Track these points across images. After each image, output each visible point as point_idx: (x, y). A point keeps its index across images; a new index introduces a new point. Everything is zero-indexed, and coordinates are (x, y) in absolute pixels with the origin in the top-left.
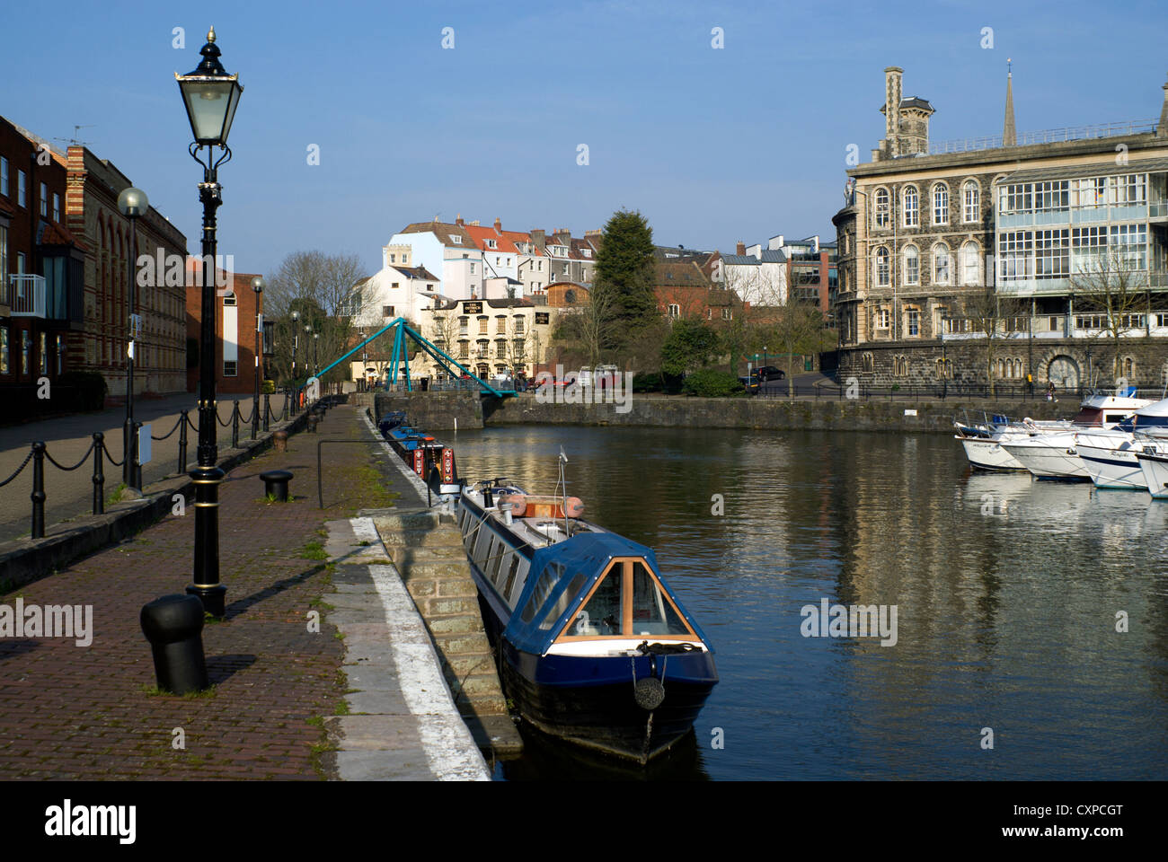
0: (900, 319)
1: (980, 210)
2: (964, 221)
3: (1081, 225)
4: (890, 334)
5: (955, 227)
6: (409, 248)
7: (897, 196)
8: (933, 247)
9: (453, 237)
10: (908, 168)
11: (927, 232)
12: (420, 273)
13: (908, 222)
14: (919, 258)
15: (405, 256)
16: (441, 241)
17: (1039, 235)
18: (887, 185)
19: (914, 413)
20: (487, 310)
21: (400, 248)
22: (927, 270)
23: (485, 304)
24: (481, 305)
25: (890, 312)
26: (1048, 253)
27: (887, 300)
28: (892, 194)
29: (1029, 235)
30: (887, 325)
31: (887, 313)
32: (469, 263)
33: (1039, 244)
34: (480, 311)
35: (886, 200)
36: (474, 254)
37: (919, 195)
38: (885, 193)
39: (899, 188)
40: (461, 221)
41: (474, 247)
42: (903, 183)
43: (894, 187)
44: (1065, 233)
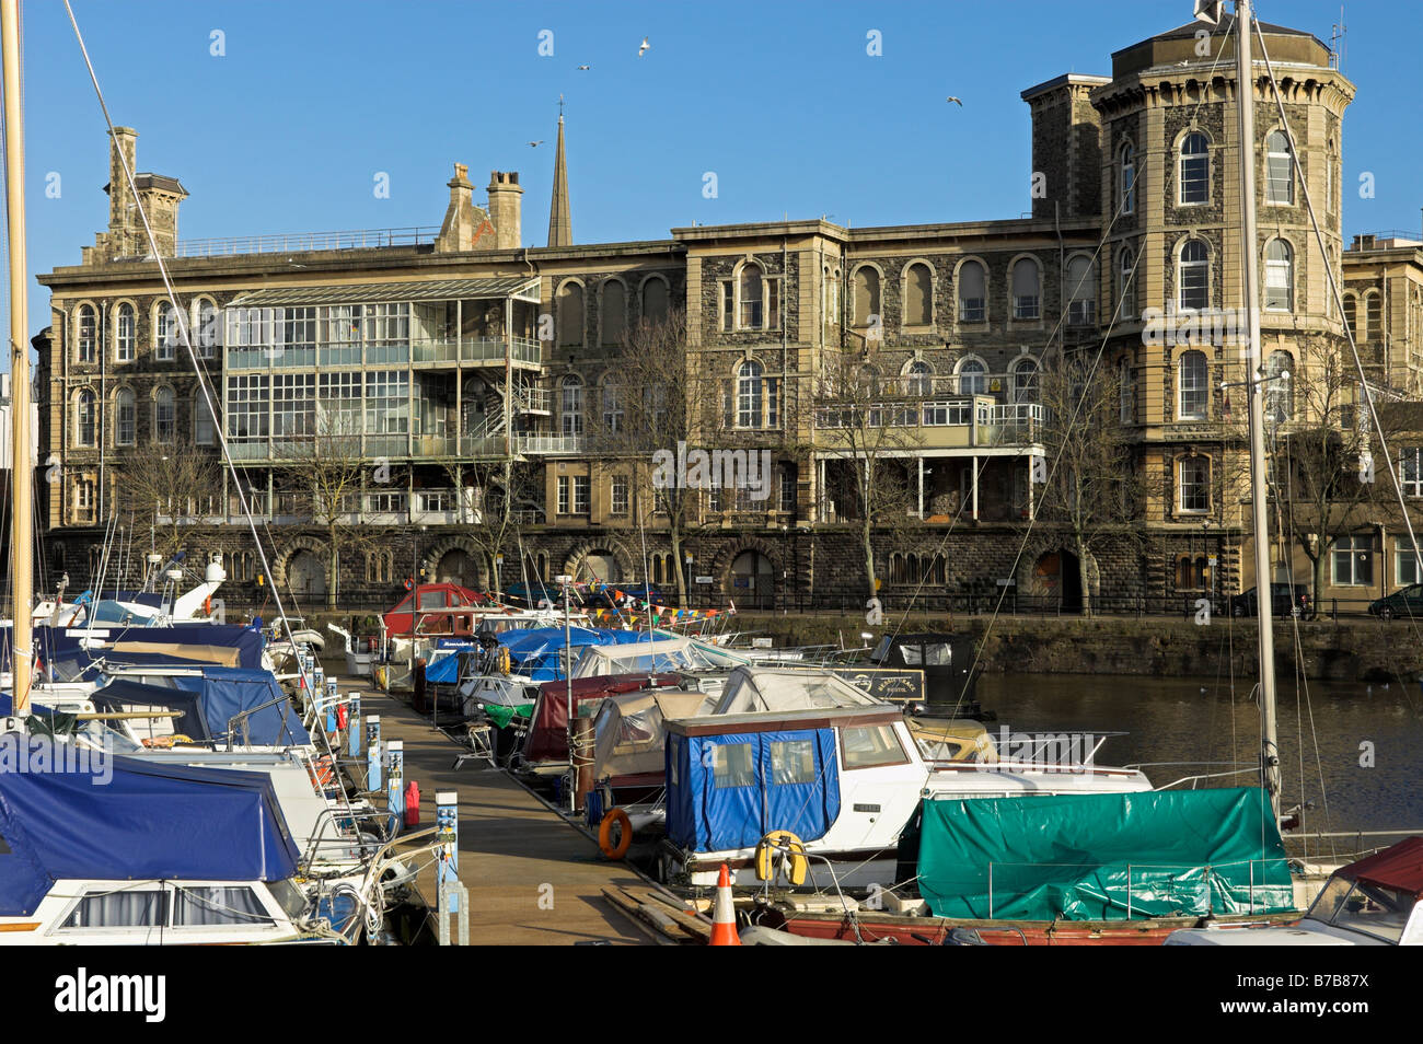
0: (107, 494)
3: (330, 369)
4: (94, 517)
5: (183, 365)
7: (107, 317)
8: (154, 392)
10: (120, 278)
11: (146, 370)
13: (122, 355)
14: (136, 407)
17: (278, 380)
18: (94, 299)
22: (145, 424)
25: (95, 483)
26: (289, 406)
27: (92, 466)
28: (101, 315)
29: (265, 381)
30: (91, 503)
31: (91, 486)
33: (278, 394)
35: (92, 322)
37: (136, 316)
38: (92, 312)
39: (110, 306)
42: (116, 298)
43: (104, 304)
44: (311, 379)
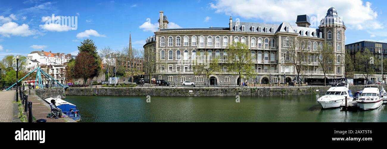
0: (167, 68)
1: (188, 43)
2: (184, 46)
4: (165, 71)
5: (182, 46)
6: (32, 57)
8: (176, 52)
9: (42, 54)
10: (170, 33)
11: (175, 47)
12: (35, 61)
13: (170, 45)
14: (173, 53)
15: (31, 58)
16: (39, 55)
19: (192, 91)
20: (54, 67)
21: (30, 57)
22: (175, 56)
23: (53, 66)
24: (52, 66)
25: (165, 66)
28: (166, 38)
32: (45, 59)
34: (52, 68)
35: (164, 40)
36: (46, 57)
38: (164, 38)
40: (43, 51)
41: (46, 56)
